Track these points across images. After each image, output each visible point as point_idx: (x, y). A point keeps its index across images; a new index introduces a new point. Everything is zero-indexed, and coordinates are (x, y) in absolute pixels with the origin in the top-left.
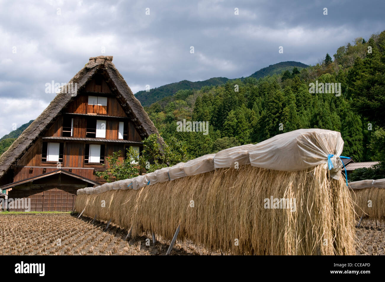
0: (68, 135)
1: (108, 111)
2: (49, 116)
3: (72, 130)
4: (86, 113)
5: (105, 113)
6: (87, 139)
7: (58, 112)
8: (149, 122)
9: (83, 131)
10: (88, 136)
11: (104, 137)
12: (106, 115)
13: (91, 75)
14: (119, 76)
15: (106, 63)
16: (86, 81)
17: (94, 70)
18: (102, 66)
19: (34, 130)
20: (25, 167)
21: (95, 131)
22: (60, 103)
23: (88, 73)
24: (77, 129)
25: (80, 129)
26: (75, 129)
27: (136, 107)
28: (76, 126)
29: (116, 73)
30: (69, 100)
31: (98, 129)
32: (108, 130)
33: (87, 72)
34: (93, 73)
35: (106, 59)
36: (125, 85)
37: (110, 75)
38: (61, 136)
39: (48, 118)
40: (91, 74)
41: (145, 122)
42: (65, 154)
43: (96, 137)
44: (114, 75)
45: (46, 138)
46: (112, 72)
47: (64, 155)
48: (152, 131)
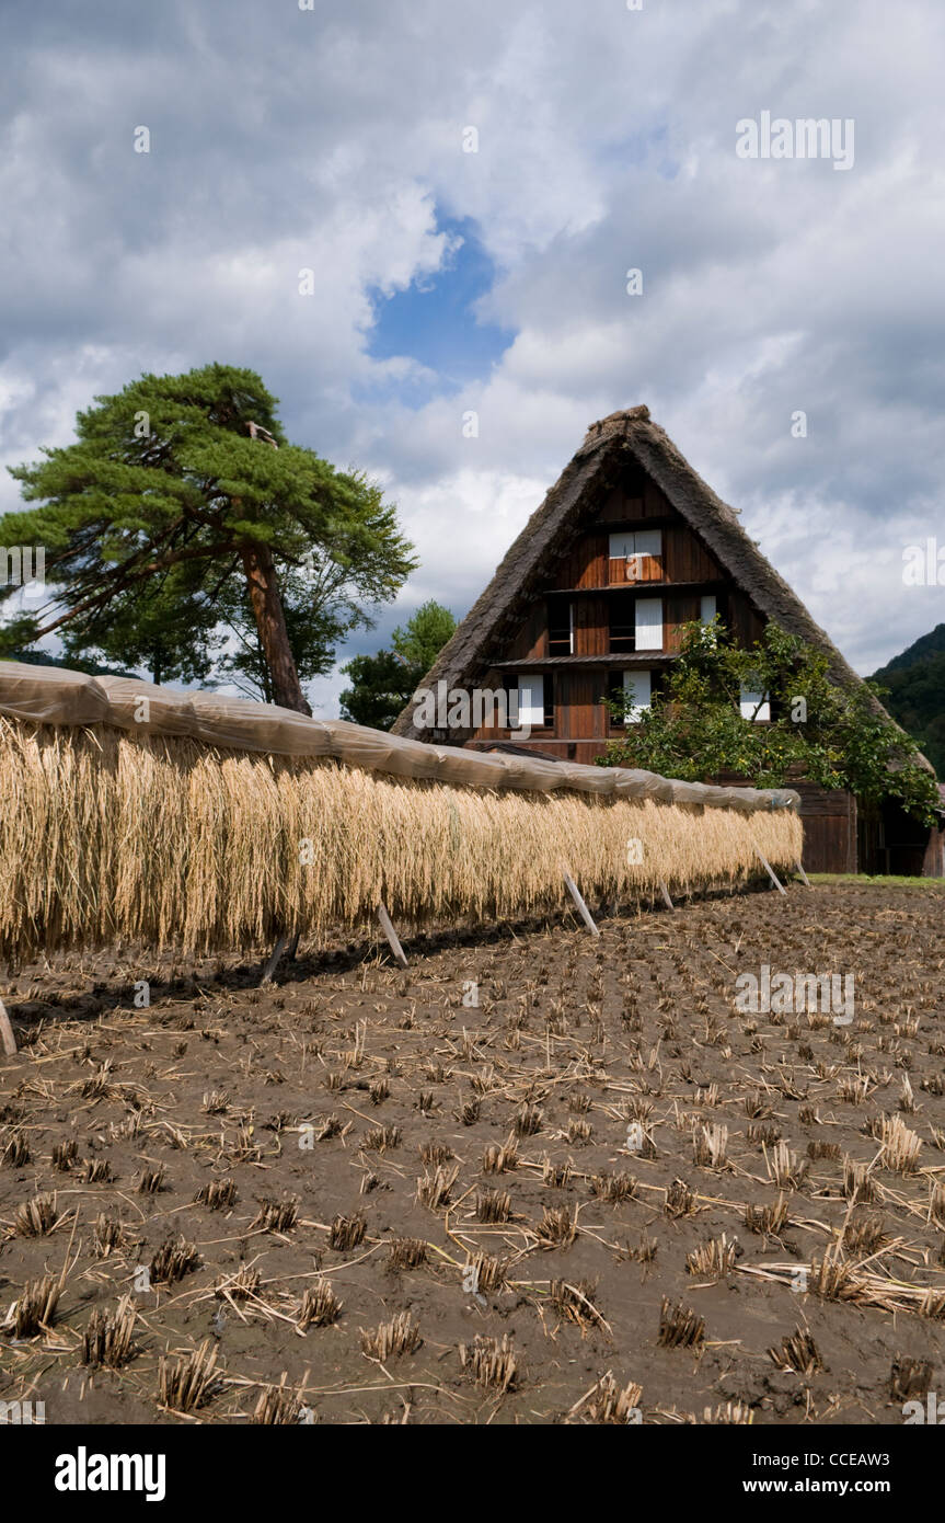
0: (564, 650)
1: (664, 567)
2: (491, 606)
3: (572, 635)
4: (606, 584)
5: (659, 578)
6: (611, 657)
7: (514, 591)
8: (771, 586)
9: (600, 635)
10: (615, 648)
11: (659, 646)
12: (659, 581)
13: (590, 475)
14: (671, 460)
15: (630, 430)
16: (580, 492)
17: (597, 459)
18: (620, 439)
19: (463, 647)
20: (469, 742)
21: (633, 634)
22: (516, 568)
23: (583, 470)
24: (585, 630)
25: (592, 631)
26: (579, 631)
27: (728, 545)
28: (582, 622)
29: (660, 453)
30: (536, 554)
31: (641, 624)
32: (669, 626)
33: (579, 468)
34: (596, 467)
35: (626, 418)
36: (690, 482)
37: (644, 461)
38: (546, 657)
39: (492, 611)
40: (590, 471)
41: (761, 587)
42: (557, 705)
43: (637, 648)
44: (654, 460)
45: (508, 663)
46: (648, 453)
47: (555, 707)
48: (784, 614)
